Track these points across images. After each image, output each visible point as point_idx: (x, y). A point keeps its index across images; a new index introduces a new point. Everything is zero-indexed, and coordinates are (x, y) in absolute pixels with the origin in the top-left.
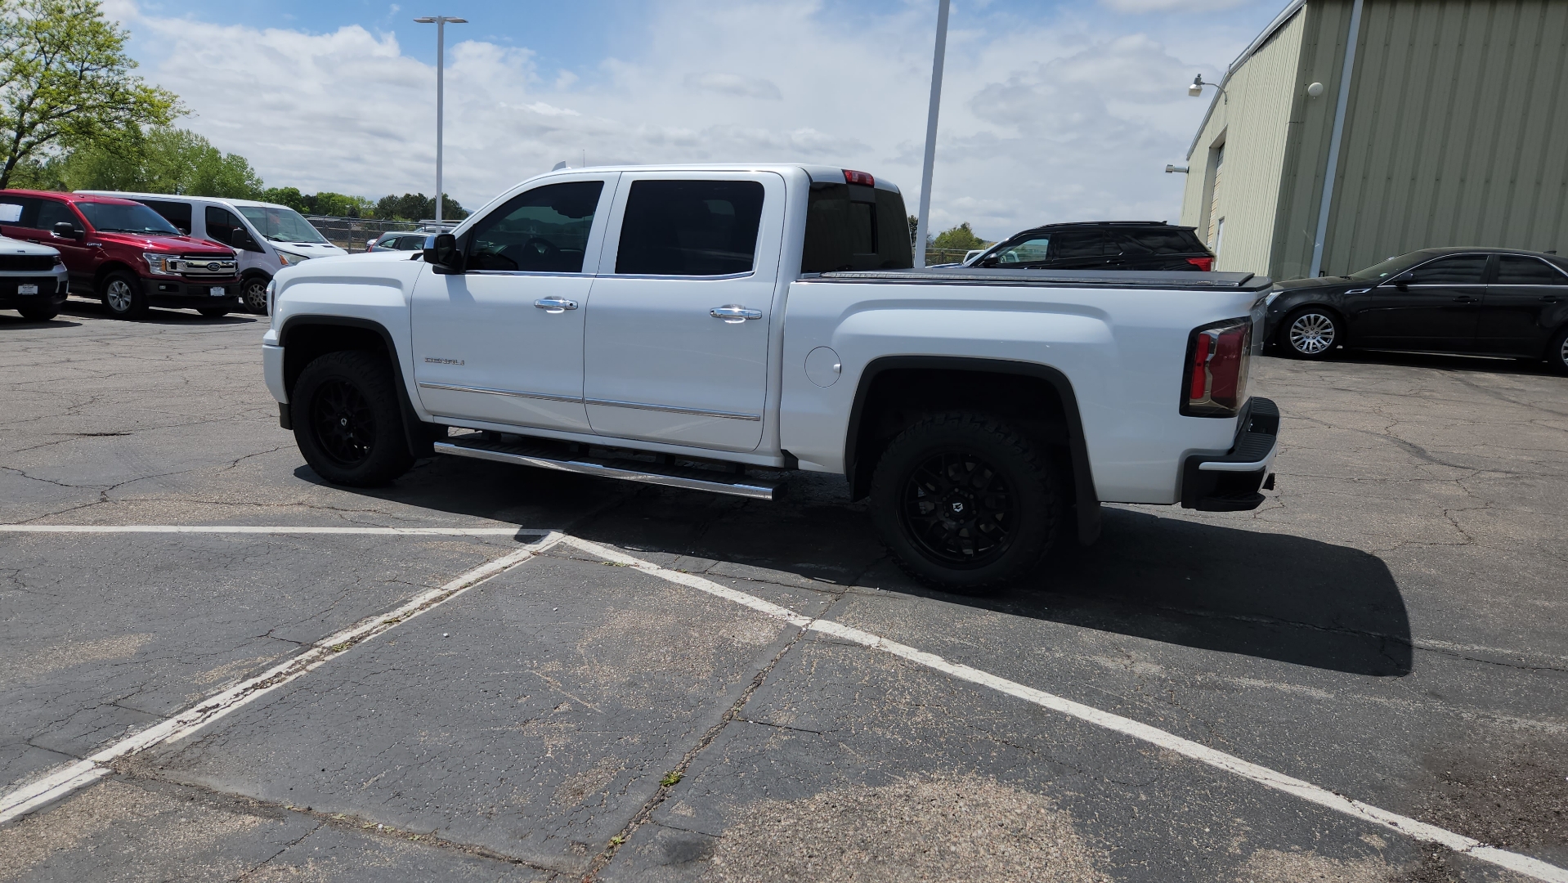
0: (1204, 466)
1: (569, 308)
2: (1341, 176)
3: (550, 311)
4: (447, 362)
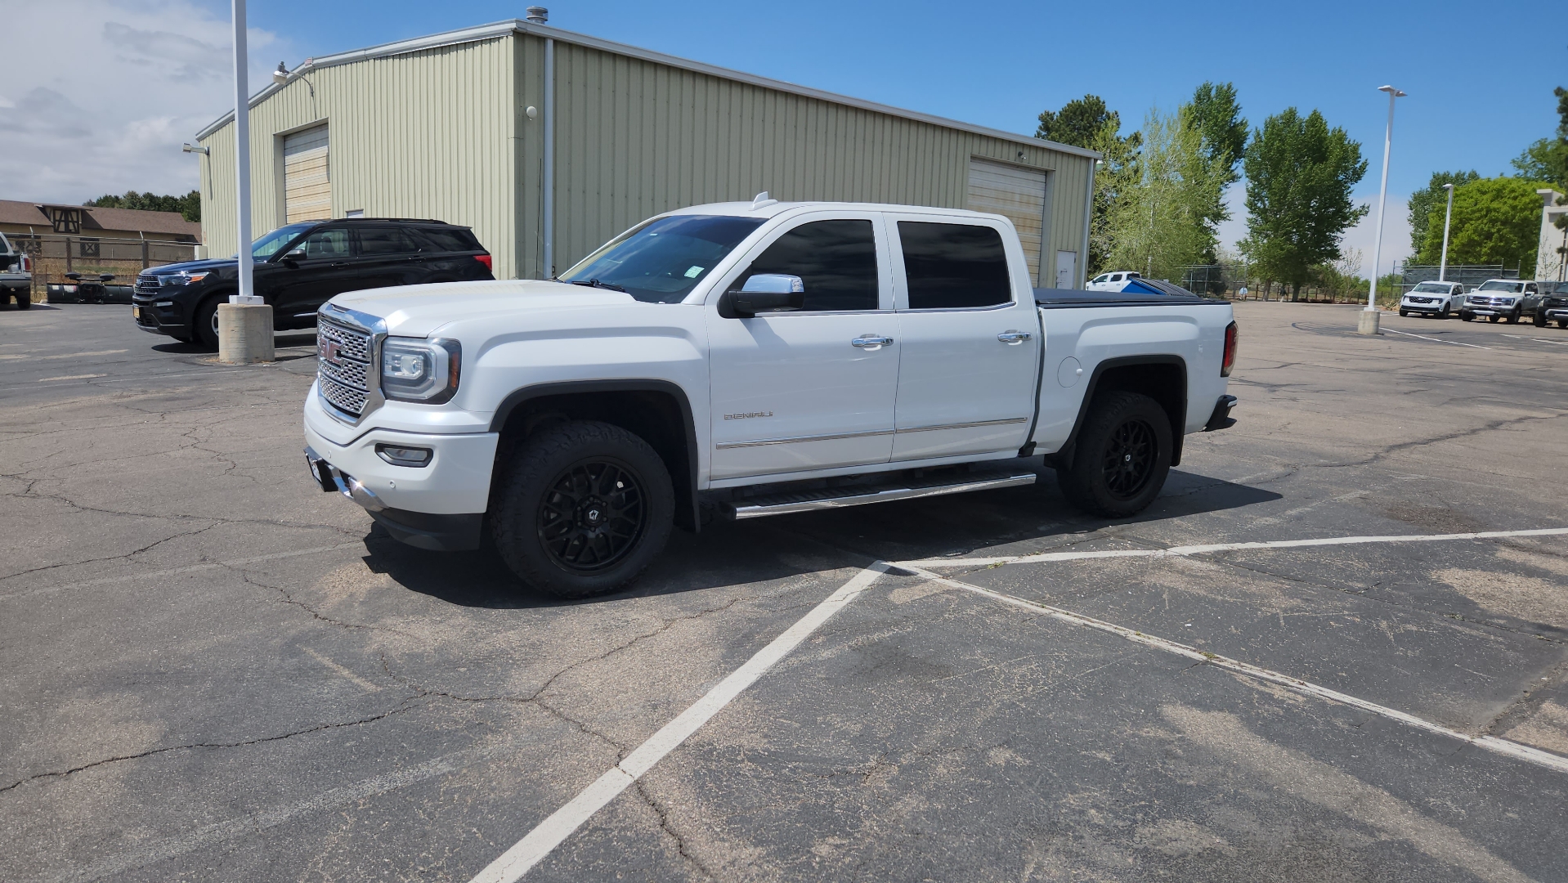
0: (1220, 406)
1: (888, 342)
2: (555, 188)
3: (866, 349)
4: (752, 416)
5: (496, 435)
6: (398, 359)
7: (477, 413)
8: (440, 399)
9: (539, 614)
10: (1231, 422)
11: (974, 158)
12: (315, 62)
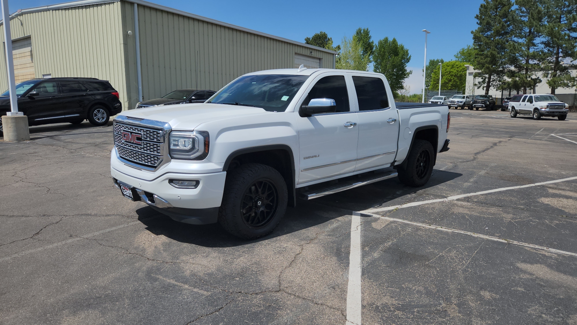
1: (355, 124)
2: (141, 64)
3: (349, 128)
4: (313, 157)
5: (225, 172)
6: (178, 141)
7: (217, 164)
8: (201, 158)
9: (245, 248)
10: (449, 149)
11: (296, 54)
12: (23, 11)
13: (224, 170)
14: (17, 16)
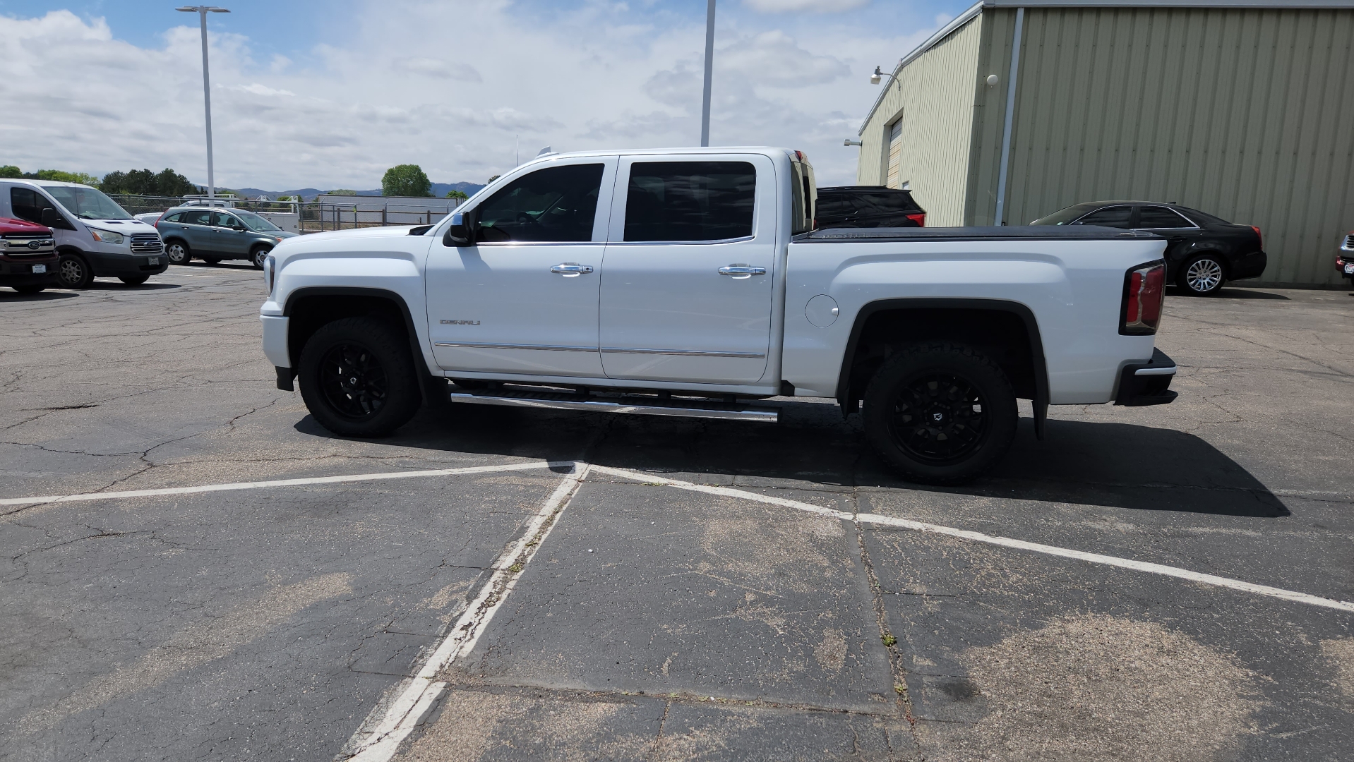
0: (1139, 372)
1: (588, 271)
2: (1013, 148)
3: (564, 276)
4: (463, 323)
5: (287, 319)
7: (279, 303)
12: (903, 61)
13: (285, 315)
14: (897, 74)
